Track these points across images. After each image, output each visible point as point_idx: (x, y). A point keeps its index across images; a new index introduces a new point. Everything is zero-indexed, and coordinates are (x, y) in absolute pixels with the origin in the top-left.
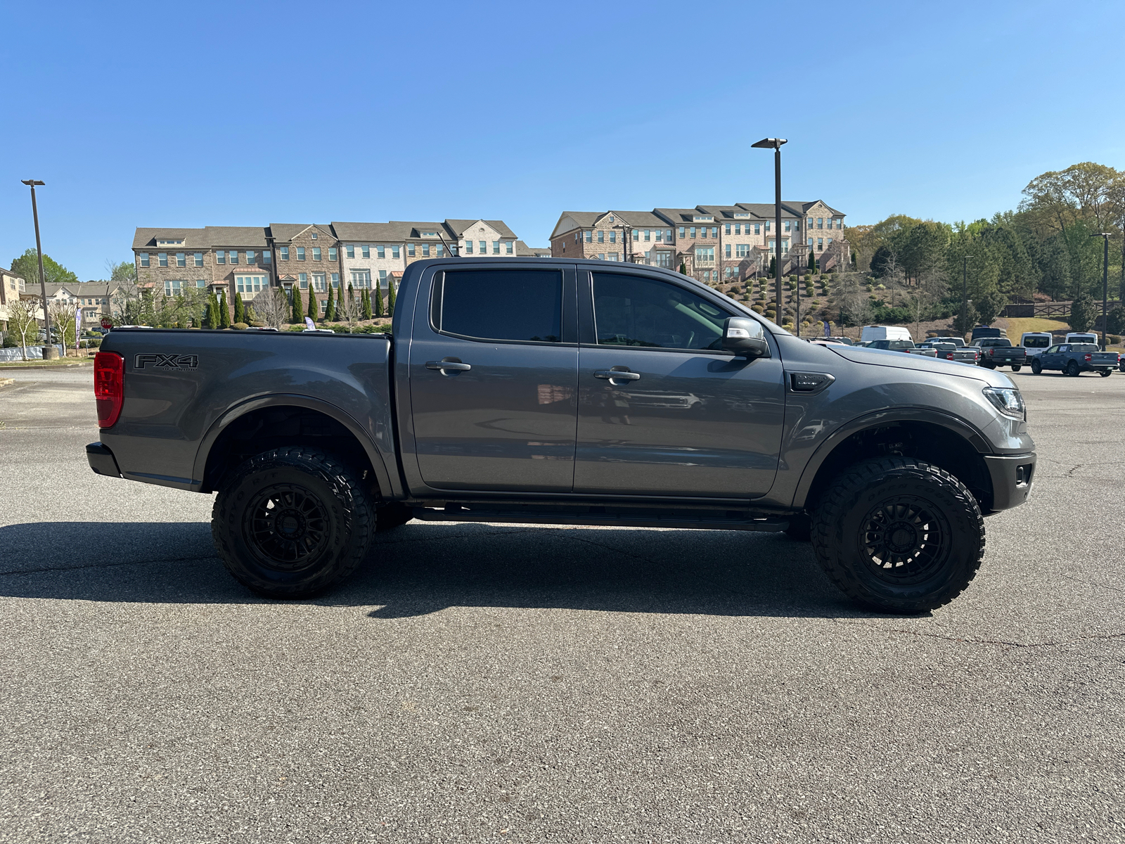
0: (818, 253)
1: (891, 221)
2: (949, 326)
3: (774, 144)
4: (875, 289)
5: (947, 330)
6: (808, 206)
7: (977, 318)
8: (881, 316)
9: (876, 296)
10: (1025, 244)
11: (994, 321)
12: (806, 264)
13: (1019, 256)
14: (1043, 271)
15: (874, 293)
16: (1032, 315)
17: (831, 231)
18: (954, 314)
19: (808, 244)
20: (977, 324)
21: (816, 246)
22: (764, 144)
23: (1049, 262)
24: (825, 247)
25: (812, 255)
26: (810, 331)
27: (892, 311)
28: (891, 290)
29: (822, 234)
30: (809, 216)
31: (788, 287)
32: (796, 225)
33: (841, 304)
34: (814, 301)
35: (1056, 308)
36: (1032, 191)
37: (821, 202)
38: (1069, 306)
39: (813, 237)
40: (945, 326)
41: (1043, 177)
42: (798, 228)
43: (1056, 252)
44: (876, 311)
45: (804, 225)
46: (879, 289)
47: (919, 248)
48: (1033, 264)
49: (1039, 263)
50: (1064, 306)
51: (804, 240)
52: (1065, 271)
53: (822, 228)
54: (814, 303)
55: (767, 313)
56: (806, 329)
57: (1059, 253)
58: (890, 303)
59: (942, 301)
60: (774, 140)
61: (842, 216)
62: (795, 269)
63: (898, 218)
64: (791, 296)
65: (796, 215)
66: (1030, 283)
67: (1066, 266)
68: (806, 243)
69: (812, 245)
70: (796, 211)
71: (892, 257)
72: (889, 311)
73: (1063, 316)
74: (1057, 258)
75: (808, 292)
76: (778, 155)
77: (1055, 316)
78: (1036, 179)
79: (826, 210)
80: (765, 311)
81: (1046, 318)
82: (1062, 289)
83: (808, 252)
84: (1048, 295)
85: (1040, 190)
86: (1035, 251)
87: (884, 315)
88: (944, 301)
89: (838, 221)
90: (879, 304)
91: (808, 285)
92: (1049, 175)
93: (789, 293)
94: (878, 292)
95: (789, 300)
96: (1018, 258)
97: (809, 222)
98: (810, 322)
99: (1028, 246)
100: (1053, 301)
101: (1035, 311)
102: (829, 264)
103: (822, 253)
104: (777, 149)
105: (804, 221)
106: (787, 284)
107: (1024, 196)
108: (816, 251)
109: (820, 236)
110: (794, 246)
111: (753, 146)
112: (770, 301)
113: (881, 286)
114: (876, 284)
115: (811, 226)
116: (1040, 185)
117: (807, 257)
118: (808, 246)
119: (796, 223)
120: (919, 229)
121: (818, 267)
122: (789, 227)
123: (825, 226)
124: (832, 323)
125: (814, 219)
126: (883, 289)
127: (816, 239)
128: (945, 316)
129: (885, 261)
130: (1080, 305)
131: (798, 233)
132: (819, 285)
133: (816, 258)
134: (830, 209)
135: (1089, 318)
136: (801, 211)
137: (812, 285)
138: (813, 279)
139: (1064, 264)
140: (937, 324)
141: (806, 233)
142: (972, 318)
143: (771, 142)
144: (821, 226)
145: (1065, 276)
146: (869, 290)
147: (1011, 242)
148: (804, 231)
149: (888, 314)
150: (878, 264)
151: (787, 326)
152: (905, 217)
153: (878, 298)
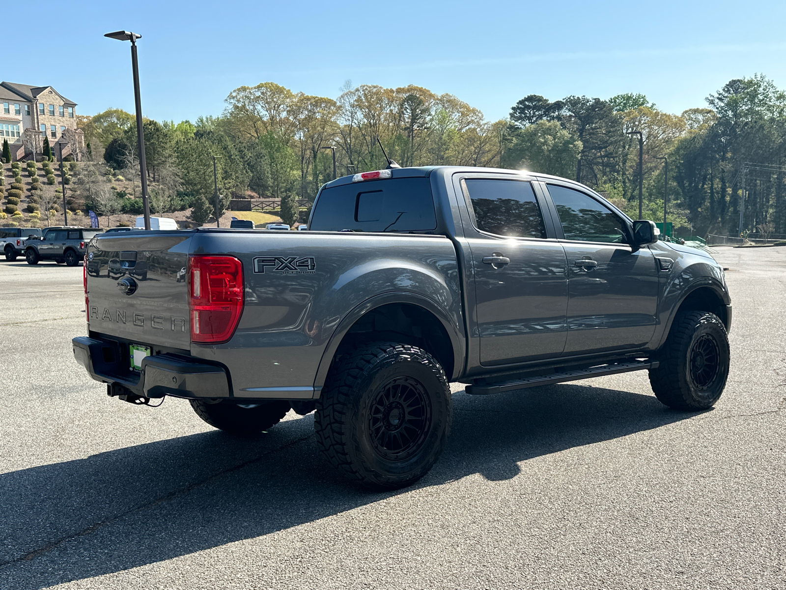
0: (53, 140)
1: (109, 114)
2: (187, 217)
3: (131, 37)
4: (115, 180)
5: (186, 221)
6: (37, 91)
7: (211, 211)
8: (126, 207)
9: (117, 187)
10: (236, 147)
11: (224, 213)
12: (40, 150)
13: (232, 157)
14: (252, 172)
15: (114, 184)
16: (250, 210)
17: (64, 119)
18: (190, 207)
19: (41, 130)
20: (211, 216)
21: (49, 133)
22: (120, 35)
23: (255, 164)
24: (59, 135)
25: (46, 142)
26: (59, 220)
27: (135, 202)
28: (132, 182)
29: (55, 121)
30: (40, 101)
31: (27, 173)
32: (26, 109)
33: (86, 193)
34: (57, 189)
35: (268, 204)
36: (232, 101)
37: (51, 88)
38: (278, 203)
39: (46, 123)
40: (184, 218)
41: (239, 90)
42: (28, 113)
43: (259, 156)
44: (121, 202)
45: (35, 110)
46: (118, 180)
47: (152, 143)
48: (244, 165)
49: (248, 164)
50: (274, 202)
51: (36, 125)
52: (268, 173)
53: (54, 116)
54: (56, 191)
55: (9, 200)
56: (54, 218)
57: (261, 158)
58: (131, 195)
59: (178, 194)
60: (130, 33)
61: (73, 105)
62: (28, 155)
63: (116, 111)
64: (32, 183)
65: (25, 99)
66: (243, 181)
67: (267, 168)
68: (39, 129)
69: (45, 132)
70: (26, 95)
71: (130, 150)
72: (133, 202)
73: (273, 210)
74: (260, 162)
75: (48, 179)
76: (134, 49)
77: (268, 211)
78: (234, 91)
79: (57, 97)
80: (5, 198)
81: (261, 212)
82: (266, 188)
83: (41, 138)
84: (256, 193)
85: (238, 101)
86: (244, 154)
87: (129, 205)
88: (179, 194)
89: (70, 110)
90: (122, 194)
91: (48, 172)
92: (244, 89)
93: (30, 180)
94: (117, 183)
95: (30, 187)
96: (232, 159)
97: (40, 107)
98: (57, 211)
99: (237, 149)
100: (259, 198)
101: (252, 206)
102: (65, 152)
103: (56, 140)
104: (133, 43)
105: (35, 105)
106: (24, 170)
107: (226, 104)
108: (50, 138)
109: (53, 123)
110: (26, 131)
111: (106, 35)
112: (10, 187)
113: (120, 177)
114: (114, 175)
115: (43, 112)
116: (238, 97)
117: (42, 144)
118: (41, 132)
119: (26, 107)
120: (150, 125)
121: (53, 154)
122: (19, 110)
123: (57, 113)
124: (80, 213)
125: (45, 105)
126: (121, 181)
127: (48, 125)
128: (183, 209)
129: (124, 154)
130: (288, 201)
131: (29, 117)
132: (59, 173)
133: (51, 145)
134: (61, 97)
135: (295, 213)
136: (30, 95)
137: (52, 173)
138: (52, 166)
139: (265, 166)
140: (177, 216)
141: (38, 118)
142: (207, 211)
143: (127, 35)
144: (53, 113)
145: (268, 177)
146: (110, 181)
147: (225, 145)
148: (35, 117)
149: (132, 205)
150: (117, 155)
151: (33, 214)
152: (121, 111)
153: (119, 189)
